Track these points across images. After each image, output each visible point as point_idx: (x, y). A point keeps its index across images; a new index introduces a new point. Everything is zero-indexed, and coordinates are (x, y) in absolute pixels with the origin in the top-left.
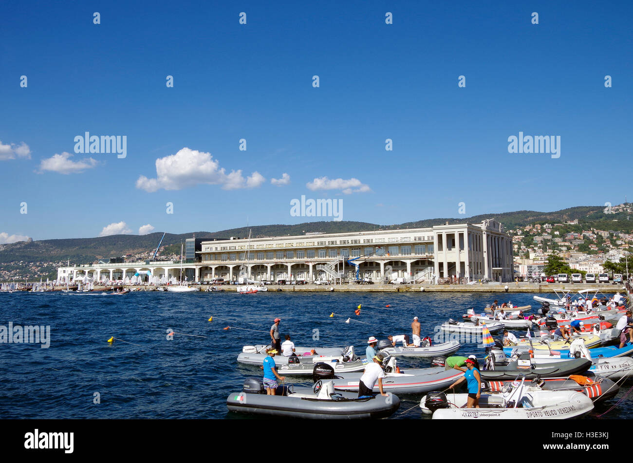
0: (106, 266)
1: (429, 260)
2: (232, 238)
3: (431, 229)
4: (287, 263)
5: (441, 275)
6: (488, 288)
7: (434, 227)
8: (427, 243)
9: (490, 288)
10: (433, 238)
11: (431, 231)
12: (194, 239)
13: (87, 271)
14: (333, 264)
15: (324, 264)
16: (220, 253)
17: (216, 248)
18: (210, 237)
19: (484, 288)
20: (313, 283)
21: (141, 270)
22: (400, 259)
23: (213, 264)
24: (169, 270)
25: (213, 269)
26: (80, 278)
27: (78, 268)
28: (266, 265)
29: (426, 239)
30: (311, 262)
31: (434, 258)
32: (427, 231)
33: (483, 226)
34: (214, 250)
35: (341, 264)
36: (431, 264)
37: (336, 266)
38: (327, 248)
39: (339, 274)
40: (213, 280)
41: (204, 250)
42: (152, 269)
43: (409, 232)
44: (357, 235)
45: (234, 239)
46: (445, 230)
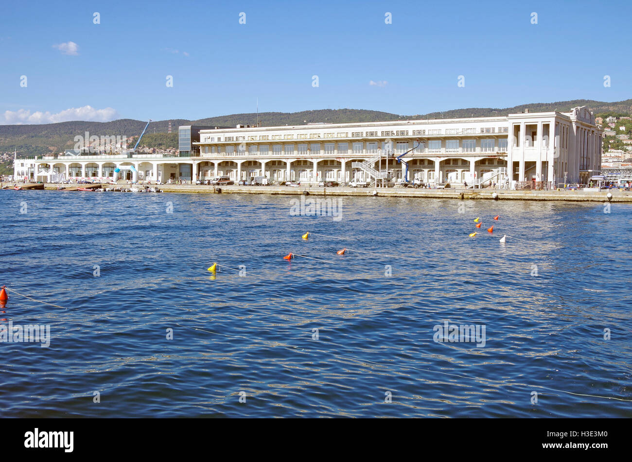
0: (76, 159)
1: (501, 158)
2: (238, 126)
3: (505, 118)
4: (312, 158)
5: (516, 177)
6: (584, 196)
7: (510, 115)
8: (498, 137)
9: (586, 196)
10: (506, 130)
11: (505, 120)
12: (189, 127)
13: (52, 165)
14: (372, 161)
15: (361, 161)
16: (224, 145)
17: (219, 139)
18: (210, 124)
19: (578, 196)
20: (346, 184)
21: (122, 165)
22: (461, 156)
23: (216, 157)
24: (158, 165)
25: (216, 165)
26: (44, 173)
27: (40, 160)
28: (284, 160)
29: (497, 131)
30: (344, 158)
31: (507, 156)
32: (499, 121)
33: (573, 116)
34: (216, 141)
35: (384, 162)
36: (503, 163)
37: (377, 163)
38: (365, 141)
39: (382, 175)
40: (217, 179)
41: (202, 141)
42: (136, 164)
43: (475, 122)
44: (405, 125)
45: (241, 127)
46: (524, 119)
